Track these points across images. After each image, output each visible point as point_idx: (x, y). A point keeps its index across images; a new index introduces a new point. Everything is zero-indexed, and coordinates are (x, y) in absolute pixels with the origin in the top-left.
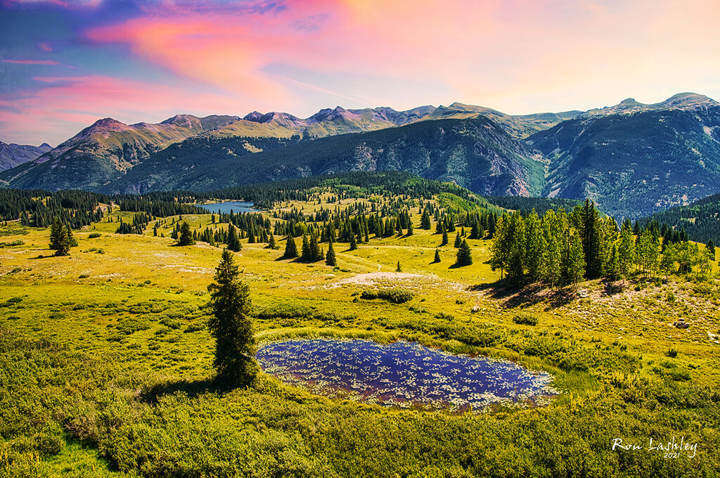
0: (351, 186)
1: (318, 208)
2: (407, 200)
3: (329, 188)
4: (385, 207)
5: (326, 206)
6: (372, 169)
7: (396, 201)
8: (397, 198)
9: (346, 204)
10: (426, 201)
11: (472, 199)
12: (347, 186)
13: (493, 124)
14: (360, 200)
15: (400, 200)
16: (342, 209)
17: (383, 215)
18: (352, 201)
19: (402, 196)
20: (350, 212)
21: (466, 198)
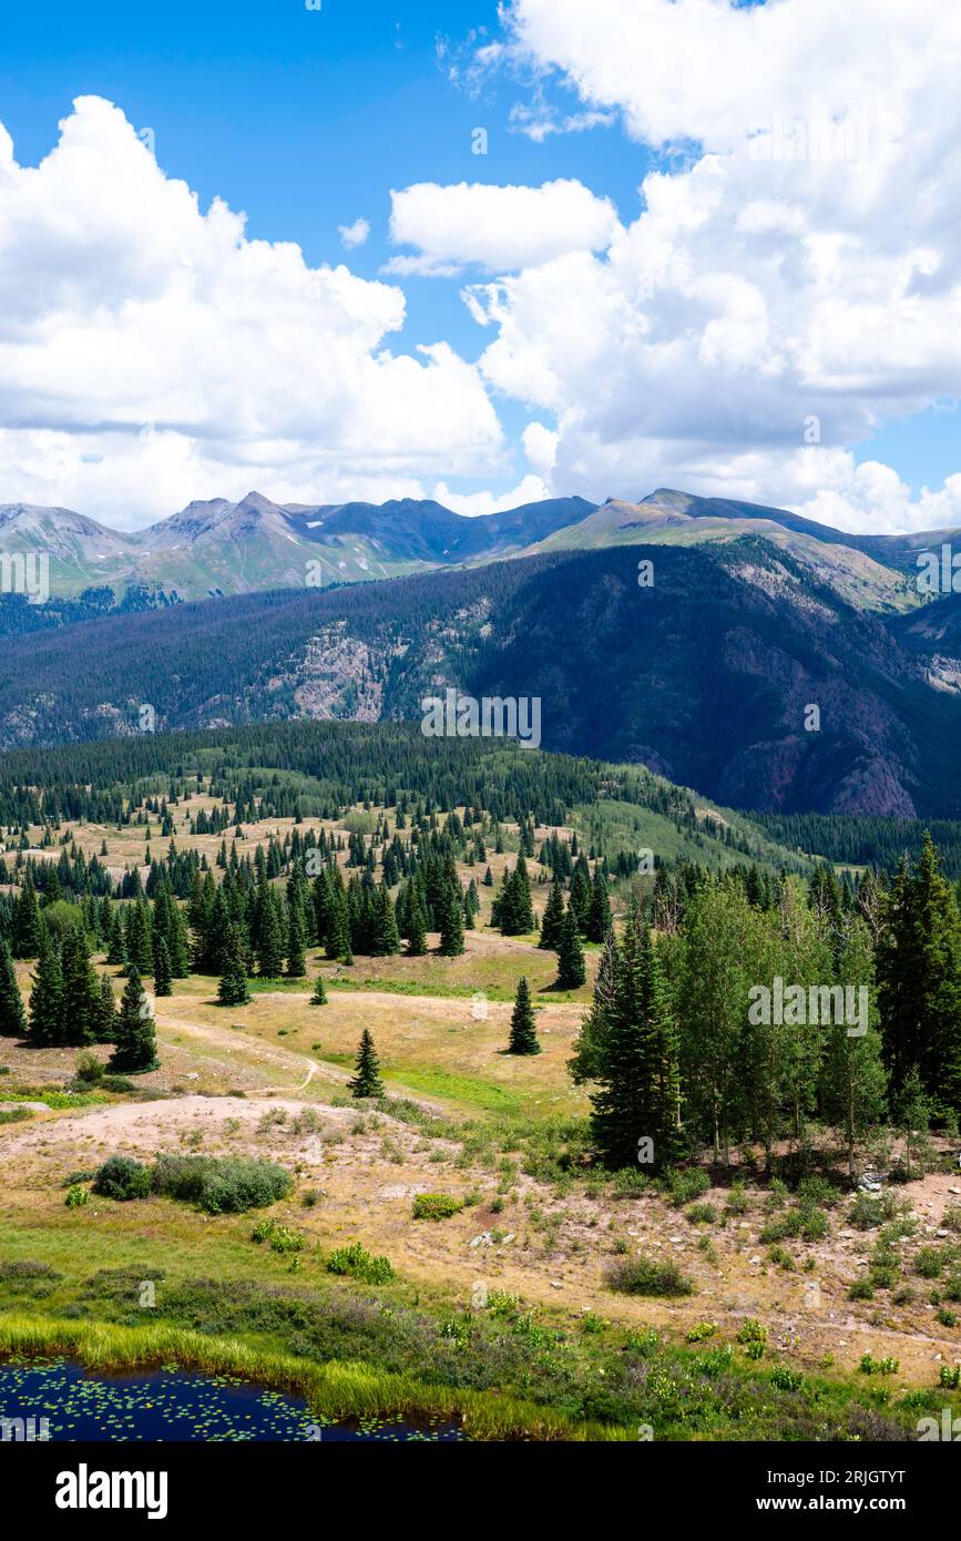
0: (282, 774)
1: (160, 850)
2: (477, 827)
3: (207, 781)
4: (397, 848)
5: (185, 841)
6: (367, 713)
7: (439, 830)
8: (442, 818)
9: (259, 836)
10: (543, 833)
11: (710, 827)
12: (270, 773)
13: (790, 565)
14: (310, 825)
15: (453, 824)
16: (246, 851)
17: (390, 879)
18: (282, 827)
19: (460, 812)
20: (271, 863)
21: (689, 819)
